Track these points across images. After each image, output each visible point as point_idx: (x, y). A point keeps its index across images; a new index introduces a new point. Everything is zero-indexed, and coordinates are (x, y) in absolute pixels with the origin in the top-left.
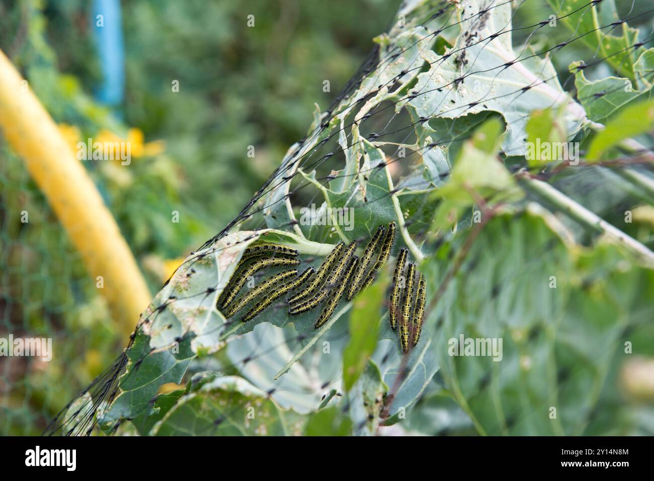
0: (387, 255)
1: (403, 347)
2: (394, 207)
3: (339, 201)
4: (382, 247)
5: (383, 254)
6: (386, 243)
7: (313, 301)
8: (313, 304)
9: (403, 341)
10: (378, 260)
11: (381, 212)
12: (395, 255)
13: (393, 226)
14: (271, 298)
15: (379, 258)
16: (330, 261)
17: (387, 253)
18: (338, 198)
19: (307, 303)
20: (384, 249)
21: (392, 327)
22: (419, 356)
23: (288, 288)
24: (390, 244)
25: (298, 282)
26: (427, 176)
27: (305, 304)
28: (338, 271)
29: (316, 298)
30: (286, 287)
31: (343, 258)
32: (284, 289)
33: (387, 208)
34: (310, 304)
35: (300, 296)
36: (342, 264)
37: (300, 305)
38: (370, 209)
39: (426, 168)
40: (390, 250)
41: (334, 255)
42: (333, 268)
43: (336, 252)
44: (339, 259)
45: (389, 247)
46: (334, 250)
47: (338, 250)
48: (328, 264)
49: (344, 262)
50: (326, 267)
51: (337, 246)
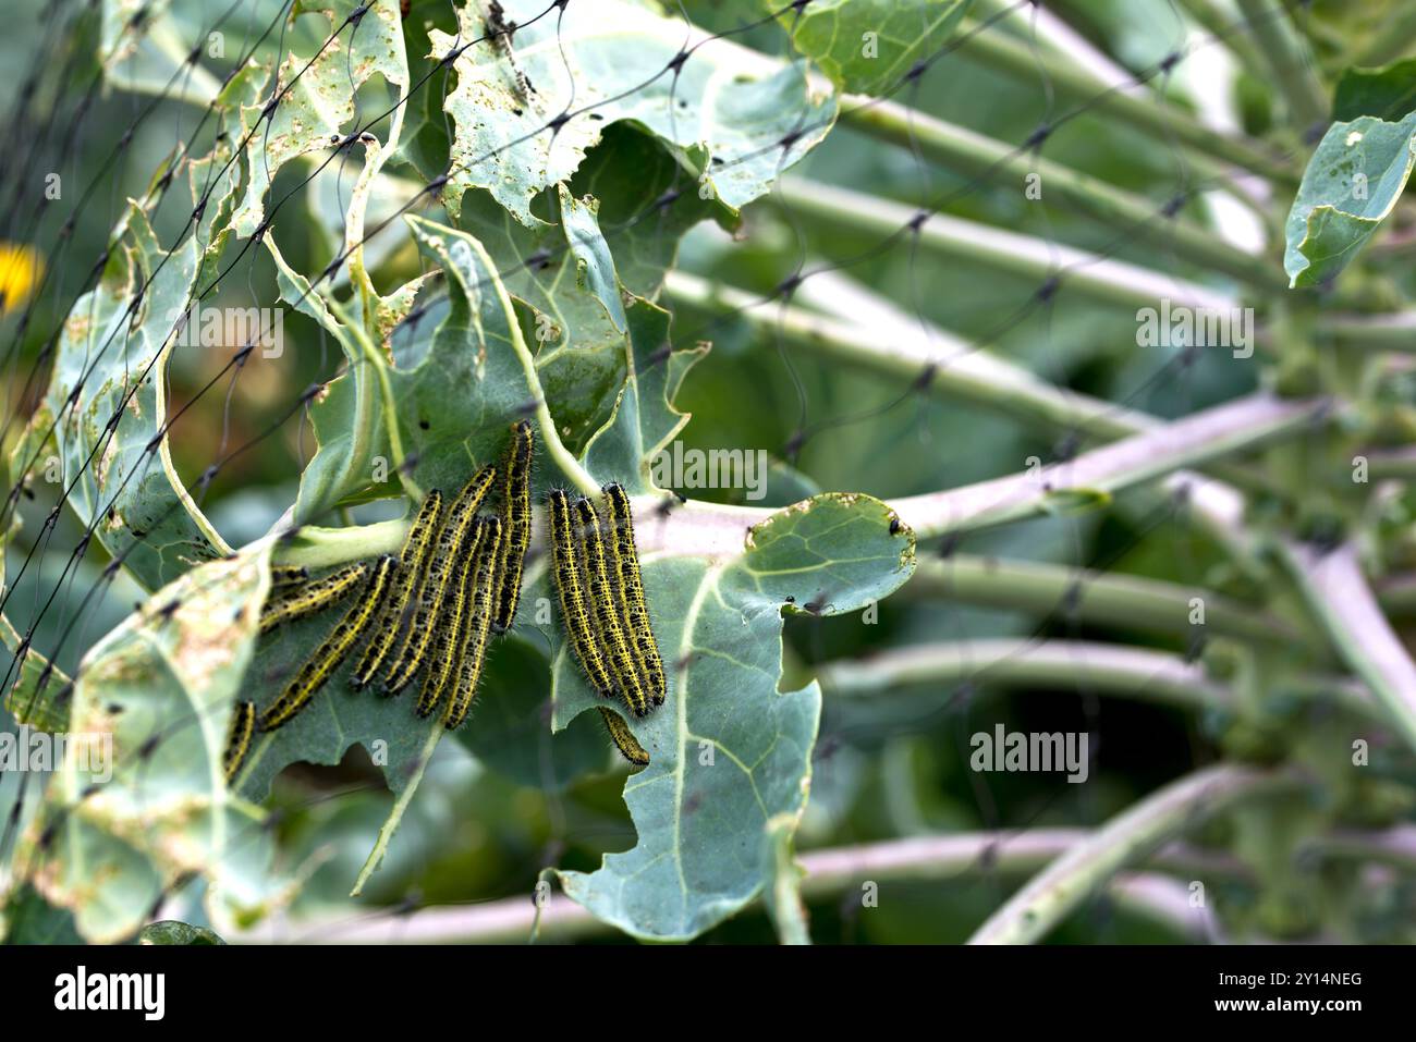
0: (526, 504)
1: (634, 703)
2: (525, 379)
3: (413, 392)
5: (516, 503)
6: (518, 476)
7: (419, 636)
8: (424, 644)
9: (630, 691)
11: (503, 396)
12: (542, 502)
13: (526, 427)
14: (326, 666)
16: (423, 543)
18: (410, 383)
21: (606, 693)
22: (676, 726)
23: (357, 627)
24: (526, 475)
25: (371, 603)
26: (587, 282)
27: (410, 655)
29: (422, 626)
30: (352, 628)
31: (464, 506)
32: (350, 635)
33: (512, 383)
34: (419, 647)
35: (381, 656)
36: (464, 523)
37: (398, 663)
38: (481, 394)
39: (581, 263)
40: (530, 490)
41: (429, 527)
42: (430, 563)
43: (432, 517)
44: (440, 535)
45: (527, 482)
46: (424, 515)
47: (434, 513)
48: (420, 552)
49: (455, 542)
50: (416, 561)
51: (430, 504)
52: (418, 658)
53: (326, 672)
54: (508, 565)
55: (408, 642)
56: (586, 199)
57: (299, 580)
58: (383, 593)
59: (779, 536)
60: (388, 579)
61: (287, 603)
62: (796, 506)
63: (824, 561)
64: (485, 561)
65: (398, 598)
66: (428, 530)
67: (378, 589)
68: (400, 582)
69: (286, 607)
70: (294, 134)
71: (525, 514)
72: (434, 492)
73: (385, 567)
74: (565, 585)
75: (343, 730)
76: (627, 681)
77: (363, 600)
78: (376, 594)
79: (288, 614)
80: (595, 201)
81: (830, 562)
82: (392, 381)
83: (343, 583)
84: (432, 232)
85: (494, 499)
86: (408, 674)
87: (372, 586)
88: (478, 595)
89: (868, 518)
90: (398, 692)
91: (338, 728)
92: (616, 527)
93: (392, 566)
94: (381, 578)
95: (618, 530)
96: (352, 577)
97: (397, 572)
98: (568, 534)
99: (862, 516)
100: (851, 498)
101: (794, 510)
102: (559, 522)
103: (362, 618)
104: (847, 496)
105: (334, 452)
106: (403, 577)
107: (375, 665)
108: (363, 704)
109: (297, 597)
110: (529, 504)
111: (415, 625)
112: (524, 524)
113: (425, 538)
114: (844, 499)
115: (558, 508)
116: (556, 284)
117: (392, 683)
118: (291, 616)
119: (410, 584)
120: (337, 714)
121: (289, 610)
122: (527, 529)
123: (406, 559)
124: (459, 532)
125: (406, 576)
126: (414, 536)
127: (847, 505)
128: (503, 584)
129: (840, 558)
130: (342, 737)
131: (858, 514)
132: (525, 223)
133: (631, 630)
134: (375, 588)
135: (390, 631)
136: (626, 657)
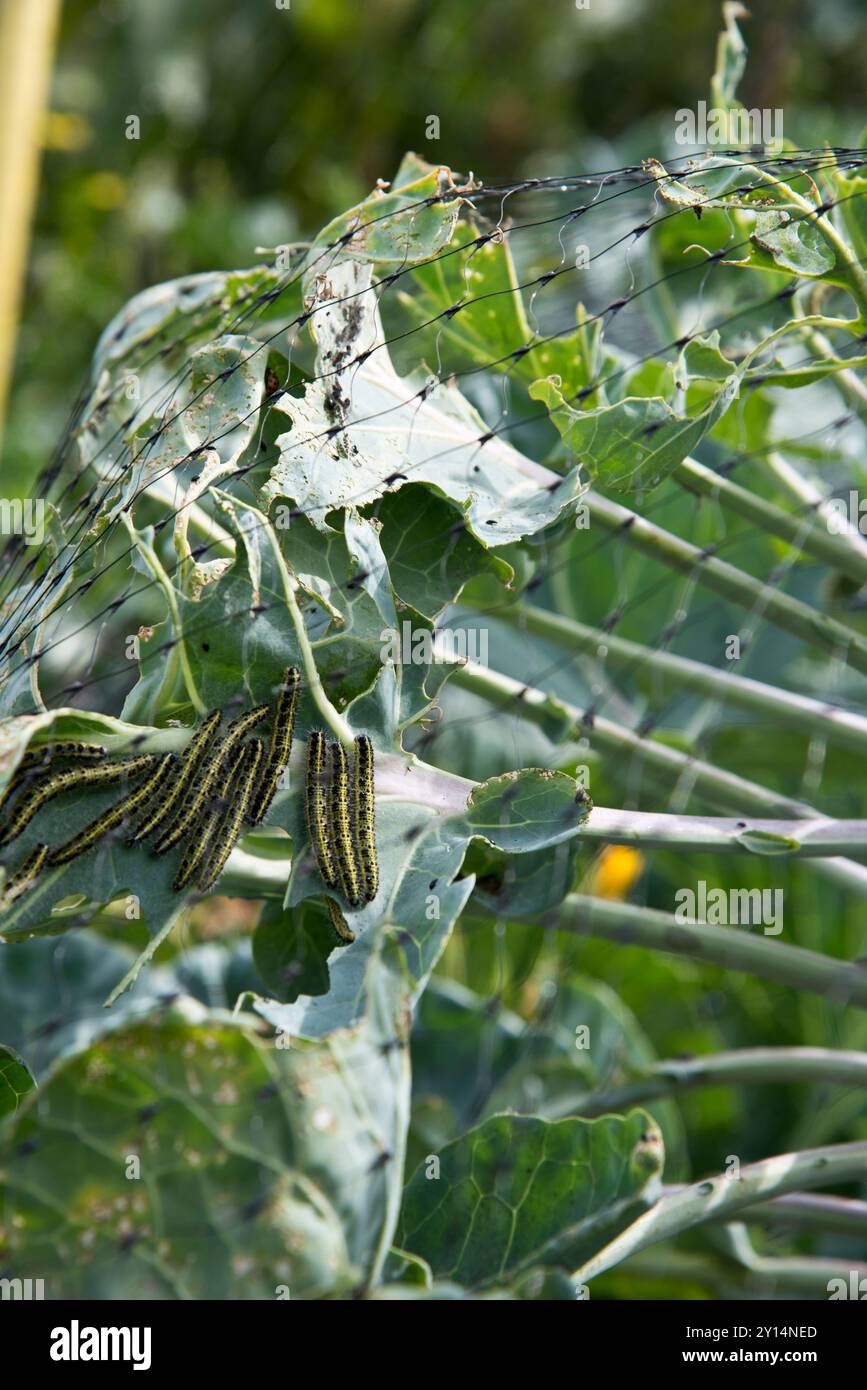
0: (288, 734)
1: (350, 895)
3: (197, 618)
4: (278, 717)
5: (280, 732)
6: (285, 710)
9: (348, 885)
10: (274, 746)
11: (274, 642)
14: (106, 823)
15: (274, 742)
16: (200, 745)
17: (289, 729)
18: (195, 610)
19: (177, 822)
20: (282, 722)
21: (329, 884)
24: (291, 710)
25: (152, 783)
27: (176, 826)
28: (214, 768)
29: (189, 805)
30: (133, 799)
31: (237, 723)
32: (130, 804)
33: (283, 633)
34: (184, 820)
35: (153, 822)
36: (235, 735)
37: (165, 831)
39: (354, 559)
40: (293, 724)
41: (206, 733)
42: (203, 760)
43: (210, 727)
44: (214, 742)
45: (291, 718)
46: (205, 724)
47: (212, 723)
48: (196, 750)
49: (225, 748)
50: (192, 757)
51: (210, 718)
52: (181, 828)
53: (106, 827)
54: (266, 777)
55: (177, 816)
56: (372, 520)
57: (97, 755)
58: (162, 778)
59: (492, 797)
60: (168, 767)
61: (85, 770)
62: (507, 775)
63: (524, 821)
64: (247, 769)
65: (173, 783)
66: (205, 735)
67: (159, 774)
68: (177, 772)
69: (83, 772)
70: (165, 455)
71: (286, 744)
72: (216, 710)
73: (167, 760)
74: (310, 799)
75: (117, 877)
76: (347, 877)
77: (146, 782)
78: (156, 777)
79: (84, 778)
80: (380, 523)
81: (528, 822)
82: (179, 604)
83: (134, 764)
84: (224, 499)
85: (263, 727)
86: (171, 839)
87: (154, 772)
88: (238, 793)
89: (561, 790)
90: (163, 852)
91: (113, 875)
92: (359, 766)
93: (172, 760)
94: (163, 766)
95: (361, 769)
96: (141, 761)
97: (175, 763)
98: (319, 762)
99: (557, 788)
100: (550, 774)
101: (505, 778)
102: (314, 752)
103: (142, 794)
104: (547, 772)
105: (151, 681)
106: (179, 768)
107: (148, 828)
108: (136, 859)
109: (94, 767)
110: (291, 737)
111: (184, 804)
112: (284, 749)
113: (201, 741)
114: (545, 774)
115: (314, 743)
116: (357, 599)
117: (158, 846)
118: (86, 780)
119: (184, 774)
120: (115, 865)
121: (86, 775)
122: (285, 753)
123: (185, 754)
124: (229, 741)
125: (182, 767)
126: (194, 738)
127: (547, 778)
128: (259, 789)
129: (536, 819)
130: (115, 883)
131: (554, 786)
132: (319, 528)
133: (359, 841)
134: (156, 773)
135: (164, 806)
136: (350, 860)
